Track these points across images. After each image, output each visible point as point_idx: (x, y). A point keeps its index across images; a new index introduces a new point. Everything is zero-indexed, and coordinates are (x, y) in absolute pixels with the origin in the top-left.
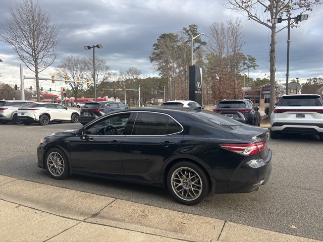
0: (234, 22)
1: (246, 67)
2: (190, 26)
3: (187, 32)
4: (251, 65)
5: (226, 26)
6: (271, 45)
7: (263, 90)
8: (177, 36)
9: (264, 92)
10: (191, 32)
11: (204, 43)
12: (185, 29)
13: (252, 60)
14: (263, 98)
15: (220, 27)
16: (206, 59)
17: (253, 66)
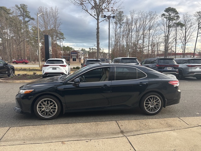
0: (54, 9)
1: (58, 38)
2: (21, 5)
3: (19, 8)
4: (61, 37)
5: (49, 10)
6: (97, 29)
7: (71, 54)
8: (10, 10)
9: (72, 55)
10: (23, 9)
11: (33, 19)
12: (17, 6)
13: (62, 34)
14: (71, 58)
15: (45, 10)
16: (31, 29)
17: (63, 38)
